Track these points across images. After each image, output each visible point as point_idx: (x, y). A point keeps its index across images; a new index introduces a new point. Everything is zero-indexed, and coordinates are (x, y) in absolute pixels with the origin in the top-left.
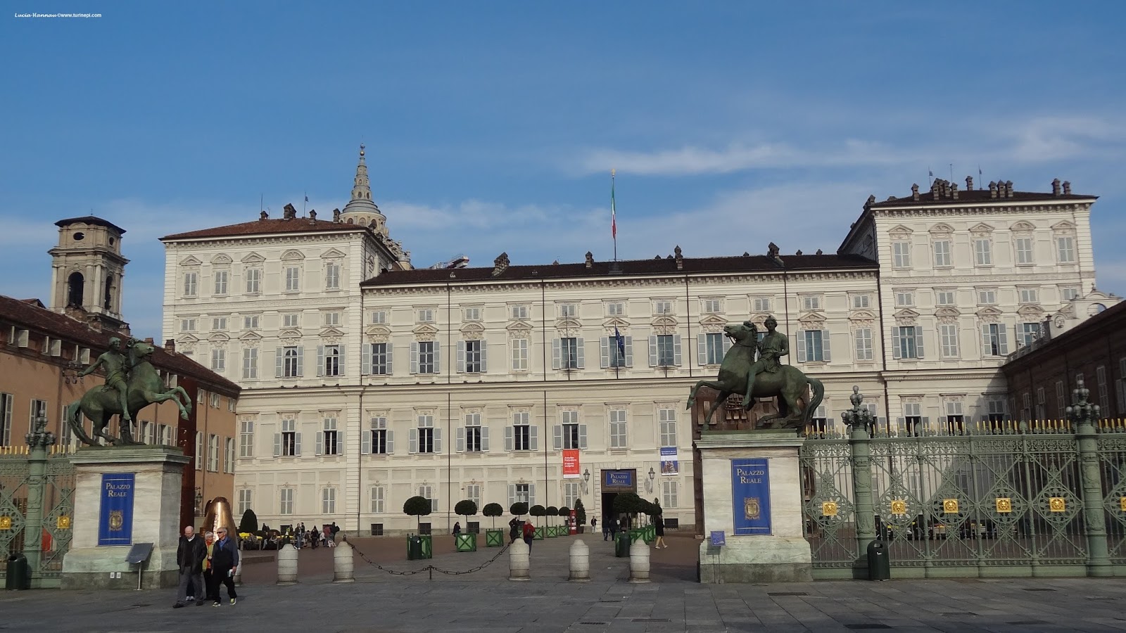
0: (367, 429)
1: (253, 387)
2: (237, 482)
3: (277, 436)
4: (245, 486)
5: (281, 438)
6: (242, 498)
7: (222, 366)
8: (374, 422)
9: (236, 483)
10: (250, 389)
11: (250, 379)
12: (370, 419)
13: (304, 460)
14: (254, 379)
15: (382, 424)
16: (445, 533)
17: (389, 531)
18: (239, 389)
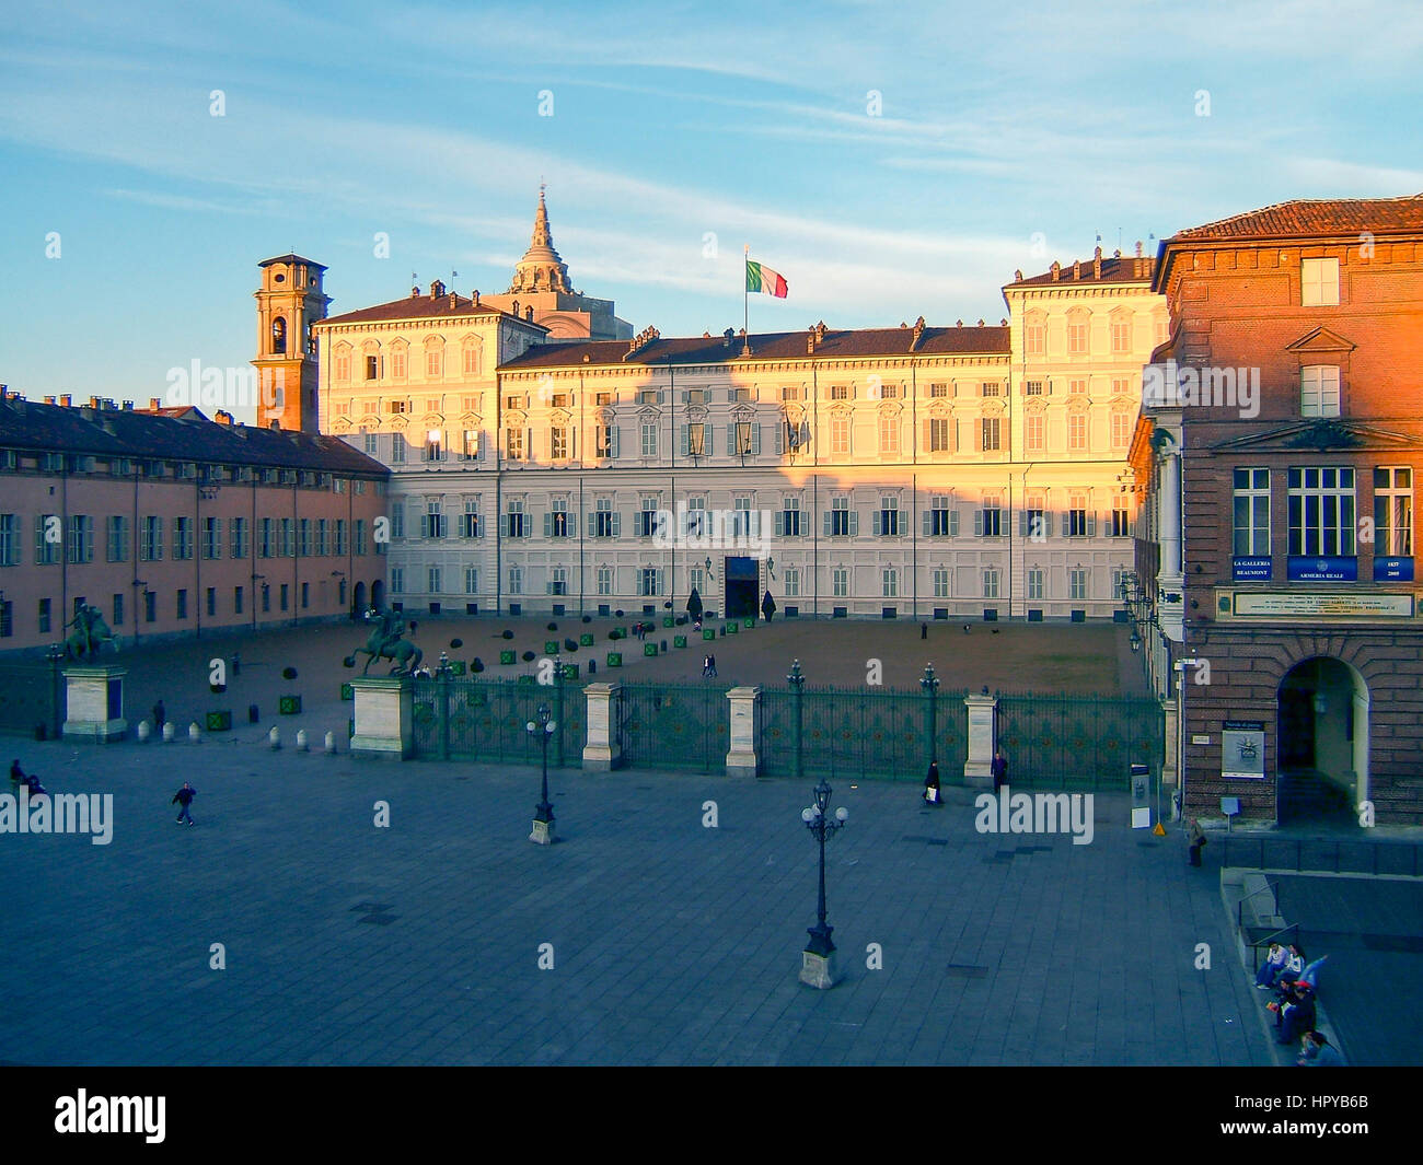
0: (504, 512)
1: (402, 470)
2: (390, 563)
3: (423, 517)
4: (396, 565)
5: (428, 520)
6: (394, 578)
7: (374, 450)
8: (511, 505)
9: (388, 563)
10: (399, 473)
11: (398, 463)
12: (508, 501)
13: (450, 542)
14: (402, 463)
15: (519, 509)
16: (577, 614)
17: (525, 612)
18: (388, 472)
